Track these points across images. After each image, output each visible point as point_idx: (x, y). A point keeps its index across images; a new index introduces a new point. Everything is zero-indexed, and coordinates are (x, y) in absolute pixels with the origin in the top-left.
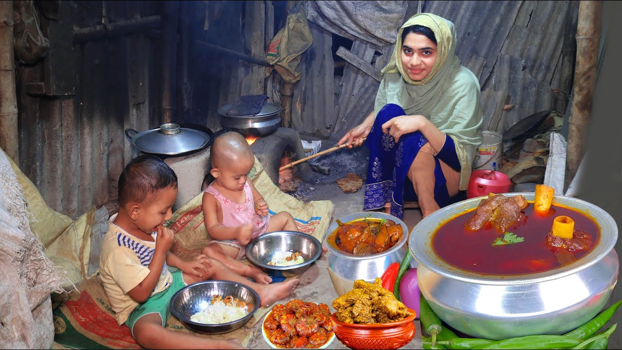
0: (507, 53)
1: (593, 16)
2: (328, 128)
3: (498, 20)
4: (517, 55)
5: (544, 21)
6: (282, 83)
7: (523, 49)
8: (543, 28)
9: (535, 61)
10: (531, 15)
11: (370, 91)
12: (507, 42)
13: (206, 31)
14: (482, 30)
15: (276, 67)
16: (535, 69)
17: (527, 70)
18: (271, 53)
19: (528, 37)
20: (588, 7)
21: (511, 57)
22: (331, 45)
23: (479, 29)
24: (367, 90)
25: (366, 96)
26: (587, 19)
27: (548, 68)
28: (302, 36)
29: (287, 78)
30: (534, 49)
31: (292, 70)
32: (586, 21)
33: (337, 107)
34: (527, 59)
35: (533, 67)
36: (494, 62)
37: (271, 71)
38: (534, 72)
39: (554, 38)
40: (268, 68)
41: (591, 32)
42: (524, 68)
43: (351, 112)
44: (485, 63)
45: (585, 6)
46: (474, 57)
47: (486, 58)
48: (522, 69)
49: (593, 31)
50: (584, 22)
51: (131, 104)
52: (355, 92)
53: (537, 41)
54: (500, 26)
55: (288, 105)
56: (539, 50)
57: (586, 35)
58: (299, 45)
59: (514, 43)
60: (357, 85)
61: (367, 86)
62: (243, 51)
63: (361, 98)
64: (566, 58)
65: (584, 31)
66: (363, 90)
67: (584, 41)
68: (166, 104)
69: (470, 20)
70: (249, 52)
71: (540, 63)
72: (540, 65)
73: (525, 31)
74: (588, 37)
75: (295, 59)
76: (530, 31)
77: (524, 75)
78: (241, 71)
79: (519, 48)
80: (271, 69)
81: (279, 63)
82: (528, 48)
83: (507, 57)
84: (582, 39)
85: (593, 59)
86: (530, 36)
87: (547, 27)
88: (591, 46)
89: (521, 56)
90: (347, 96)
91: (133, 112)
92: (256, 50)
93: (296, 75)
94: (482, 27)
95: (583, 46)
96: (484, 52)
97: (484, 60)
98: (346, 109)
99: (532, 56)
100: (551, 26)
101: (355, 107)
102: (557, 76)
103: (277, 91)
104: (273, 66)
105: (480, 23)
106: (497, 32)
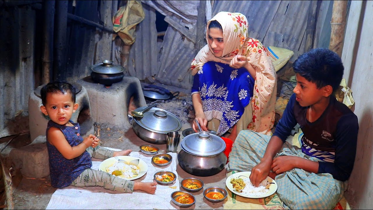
0: (272, 30)
1: (342, 11)
2: (153, 77)
3: (267, 9)
4: (278, 32)
5: (295, 11)
6: (123, 44)
7: (282, 29)
8: (295, 16)
9: (289, 36)
10: (287, 7)
11: (183, 52)
12: (272, 23)
13: (74, 7)
14: (257, 15)
15: (119, 34)
16: (289, 41)
17: (285, 42)
18: (116, 24)
19: (286, 20)
20: (339, 5)
21: (276, 33)
22: (155, 20)
23: (255, 14)
24: (181, 50)
25: (180, 55)
26: (338, 12)
27: (297, 41)
28: (137, 13)
29: (127, 41)
30: (289, 29)
31: (131, 36)
32: (338, 13)
33: (159, 62)
34: (285, 35)
35: (288, 40)
36: (264, 36)
37: (116, 36)
38: (289, 43)
39: (301, 22)
40: (114, 35)
41: (341, 20)
42: (283, 40)
43: (169, 66)
44: (258, 36)
45: (337, 4)
46: (252, 32)
47: (259, 33)
48: (282, 41)
49: (342, 20)
50: (336, 14)
51: (21, 58)
52: (172, 52)
53: (291, 24)
54: (268, 13)
55: (126, 60)
56: (292, 29)
57: (337, 22)
58: (135, 19)
59: (277, 24)
60: (173, 48)
61: (180, 48)
62: (98, 23)
63: (176, 56)
64: (309, 35)
65: (337, 20)
66: (178, 51)
67: (337, 26)
68: (46, 59)
69: (250, 8)
70: (102, 23)
71: (292, 37)
72: (292, 39)
73: (284, 17)
74: (338, 23)
75: (132, 28)
76: (287, 17)
77: (283, 45)
78: (97, 36)
79: (280, 27)
80: (116, 35)
81: (121, 31)
82: (285, 27)
83: (273, 33)
84: (335, 24)
85: (341, 37)
86: (287, 21)
87: (297, 15)
88: (341, 29)
89: (281, 32)
90: (166, 55)
91: (22, 64)
92: (108, 22)
93: (133, 39)
94: (257, 13)
95: (336, 29)
96: (257, 29)
97: (257, 35)
98: (165, 63)
99: (288, 33)
100: (299, 14)
101: (172, 62)
102: (303, 46)
103: (119, 52)
104: (117, 33)
105: (256, 10)
106: (266, 17)
